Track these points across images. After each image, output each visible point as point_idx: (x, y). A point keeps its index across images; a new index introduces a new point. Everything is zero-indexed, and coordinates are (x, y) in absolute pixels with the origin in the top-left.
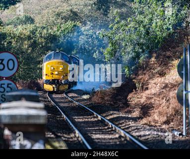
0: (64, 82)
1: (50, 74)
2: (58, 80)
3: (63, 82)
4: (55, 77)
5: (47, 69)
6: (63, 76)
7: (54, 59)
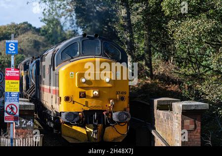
0: (119, 117)
1: (76, 98)
2: (100, 112)
3: (115, 116)
4: (93, 104)
5: (69, 82)
6: (115, 100)
7: (82, 54)
